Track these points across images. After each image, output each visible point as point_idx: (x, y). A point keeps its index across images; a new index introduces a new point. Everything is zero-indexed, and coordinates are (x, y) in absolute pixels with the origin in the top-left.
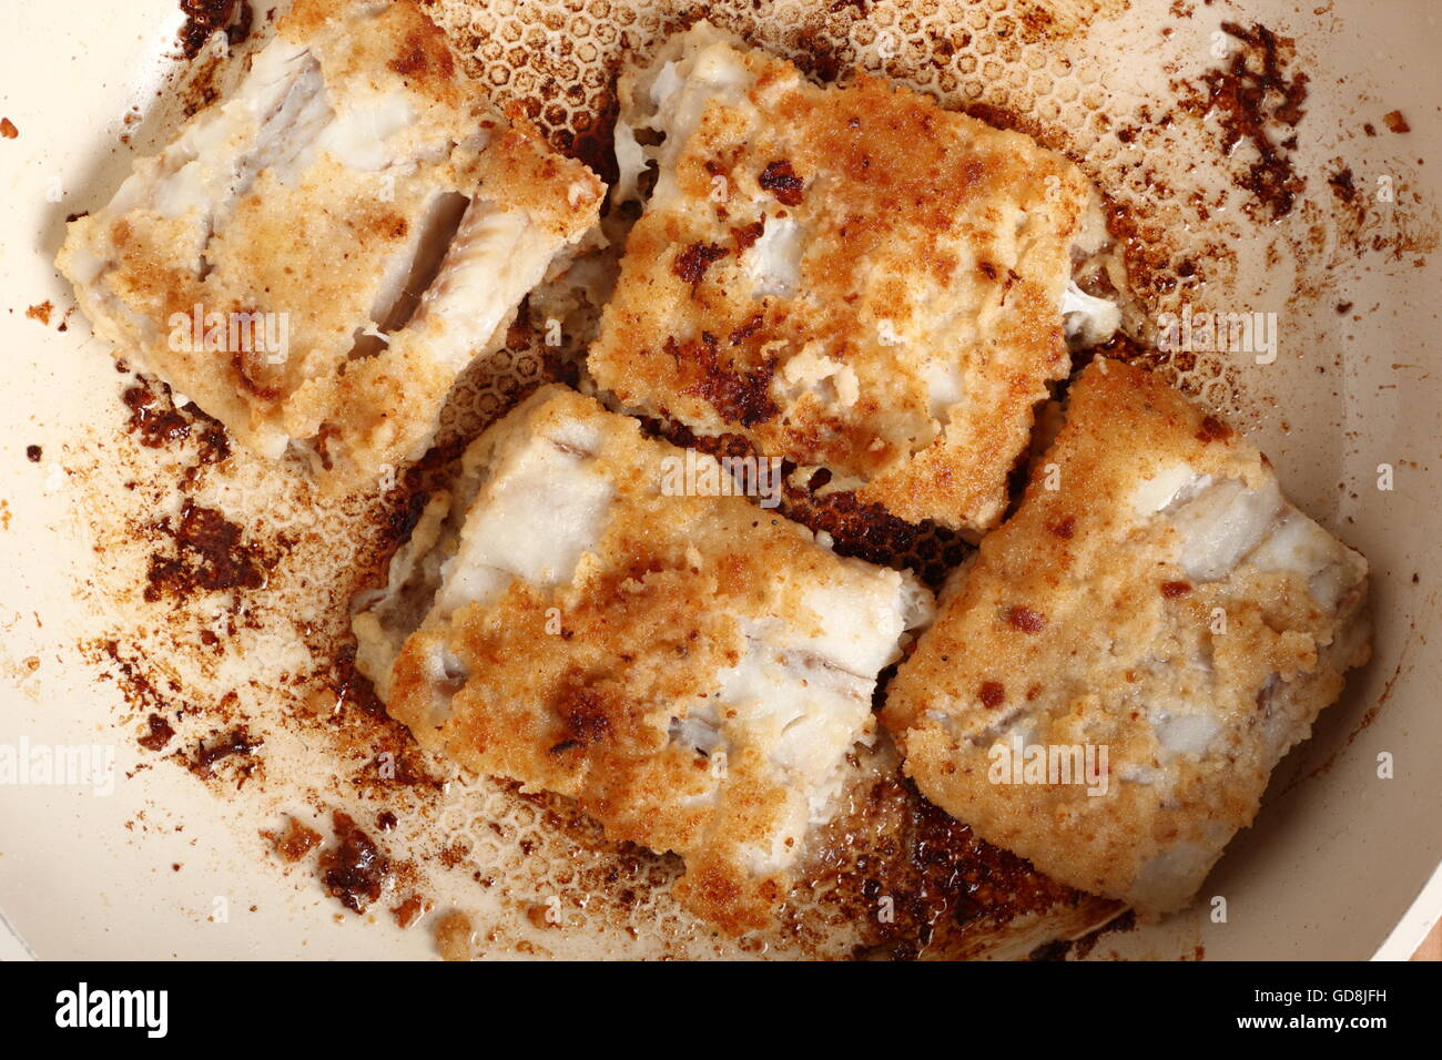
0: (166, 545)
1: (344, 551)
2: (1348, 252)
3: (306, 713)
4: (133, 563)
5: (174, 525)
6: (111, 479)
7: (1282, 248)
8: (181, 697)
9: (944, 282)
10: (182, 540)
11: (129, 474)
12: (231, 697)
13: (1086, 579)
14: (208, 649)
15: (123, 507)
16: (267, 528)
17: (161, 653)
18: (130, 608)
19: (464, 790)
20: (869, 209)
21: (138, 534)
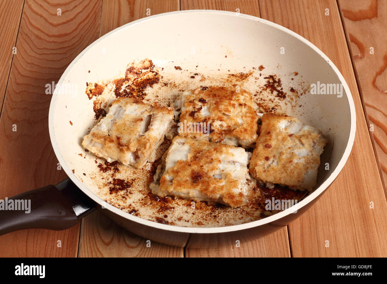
0: (112, 186)
1: (144, 179)
2: (298, 98)
3: (145, 204)
4: (107, 189)
5: (112, 183)
6: (99, 178)
7: (287, 102)
8: (121, 207)
9: (234, 107)
10: (114, 184)
11: (102, 177)
12: (130, 205)
13: (276, 138)
14: (124, 199)
15: (102, 182)
16: (129, 179)
17: (115, 201)
18: (108, 196)
19: (179, 208)
20: (218, 100)
21: (106, 185)
